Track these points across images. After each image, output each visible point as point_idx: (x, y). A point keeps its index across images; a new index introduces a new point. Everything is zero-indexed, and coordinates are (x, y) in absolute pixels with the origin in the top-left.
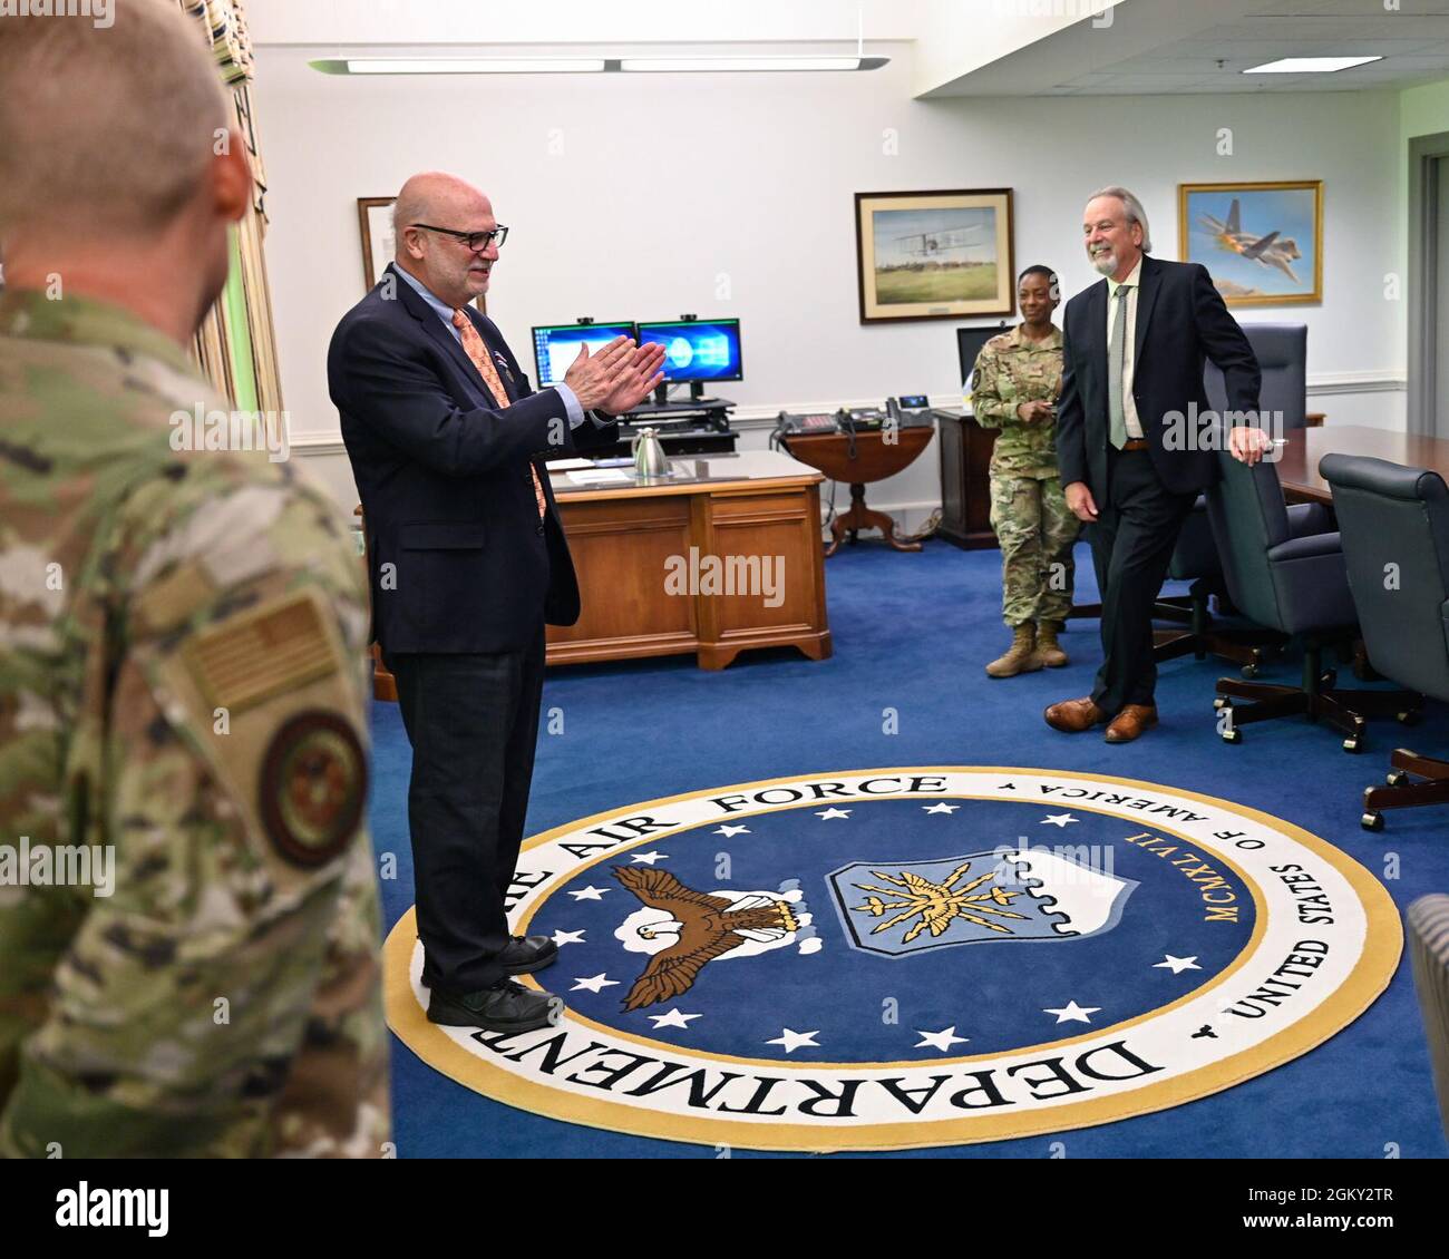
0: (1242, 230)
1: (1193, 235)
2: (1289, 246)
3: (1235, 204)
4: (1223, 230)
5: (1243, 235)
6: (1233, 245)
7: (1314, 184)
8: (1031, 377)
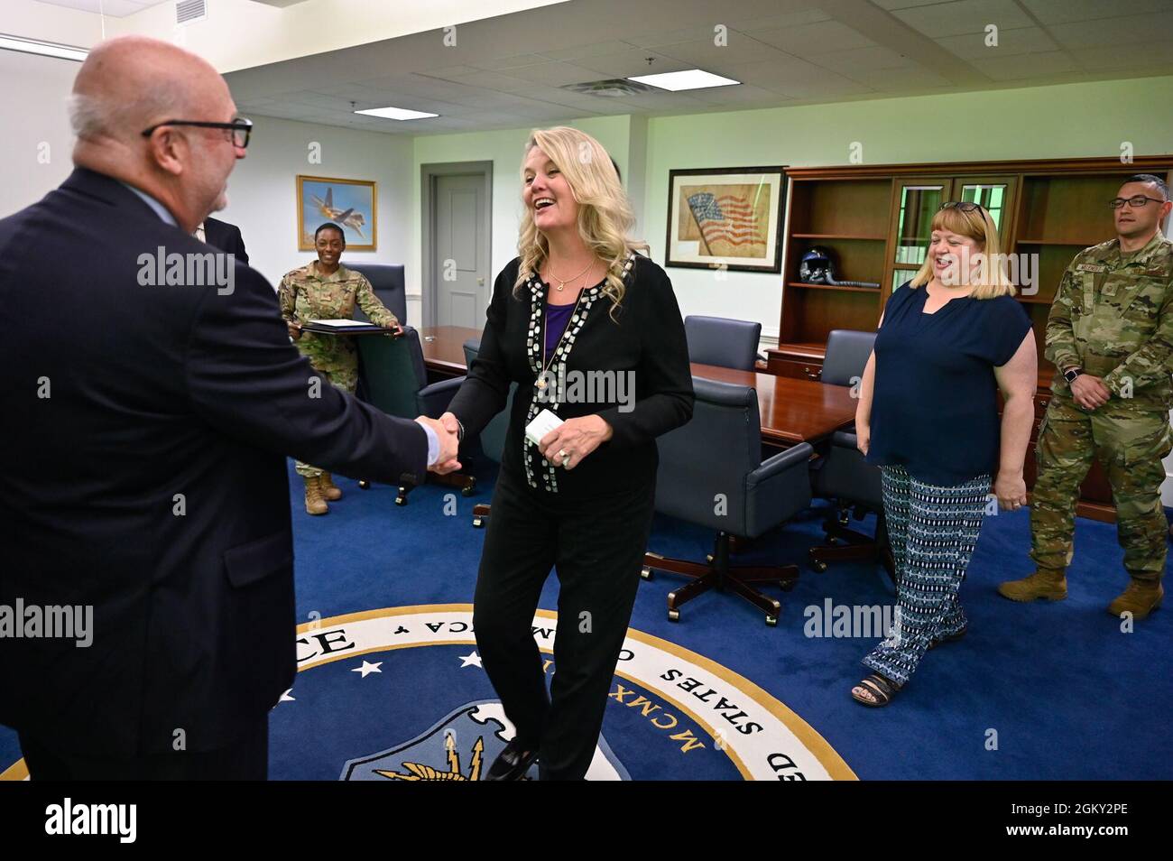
0: (334, 204)
1: (307, 206)
2: (359, 217)
3: (330, 190)
4: (323, 205)
5: (334, 209)
6: (329, 215)
7: (371, 184)
8: (322, 301)
